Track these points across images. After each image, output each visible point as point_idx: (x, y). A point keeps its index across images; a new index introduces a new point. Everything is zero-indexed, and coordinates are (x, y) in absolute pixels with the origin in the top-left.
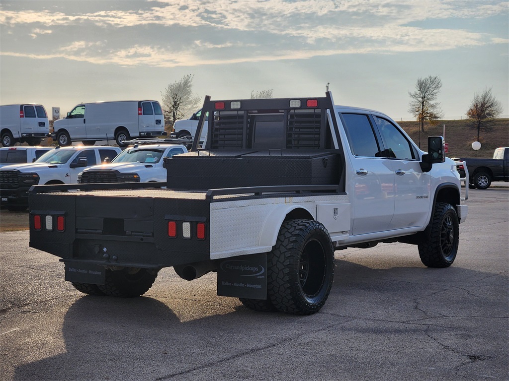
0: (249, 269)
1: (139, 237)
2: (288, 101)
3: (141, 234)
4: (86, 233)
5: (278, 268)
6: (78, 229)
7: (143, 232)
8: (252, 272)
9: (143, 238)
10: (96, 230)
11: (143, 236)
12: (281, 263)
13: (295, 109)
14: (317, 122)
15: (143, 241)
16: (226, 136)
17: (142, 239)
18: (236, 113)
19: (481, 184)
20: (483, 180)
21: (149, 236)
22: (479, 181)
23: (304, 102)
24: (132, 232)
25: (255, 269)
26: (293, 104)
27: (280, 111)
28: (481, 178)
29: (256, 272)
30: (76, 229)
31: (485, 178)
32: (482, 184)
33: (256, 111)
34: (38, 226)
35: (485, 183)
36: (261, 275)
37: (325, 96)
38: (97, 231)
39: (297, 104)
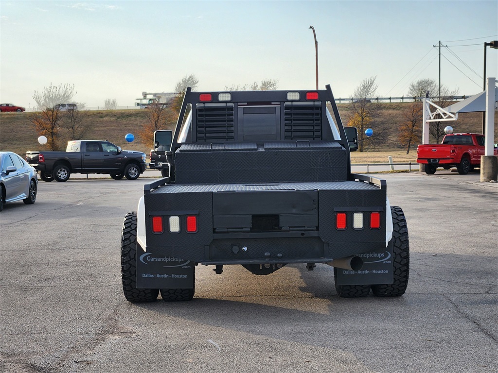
0: (375, 255)
1: (298, 232)
2: (285, 93)
3: (303, 228)
4: (228, 232)
5: (395, 253)
6: (215, 229)
7: (304, 227)
8: (378, 259)
9: (303, 232)
10: (242, 228)
11: (305, 230)
12: (397, 247)
13: (292, 101)
14: (318, 114)
15: (304, 236)
16: (207, 129)
17: (303, 234)
18: (224, 105)
19: (60, 176)
20: (63, 173)
21: (312, 230)
22: (59, 173)
23: (303, 94)
24: (290, 227)
25: (380, 255)
26: (290, 97)
27: (272, 103)
28: (61, 170)
29: (382, 258)
30: (214, 229)
31: (64, 171)
32: (62, 176)
33: (246, 104)
34: (158, 229)
35: (64, 175)
36: (387, 260)
37: (325, 89)
38: (244, 230)
39: (297, 97)
